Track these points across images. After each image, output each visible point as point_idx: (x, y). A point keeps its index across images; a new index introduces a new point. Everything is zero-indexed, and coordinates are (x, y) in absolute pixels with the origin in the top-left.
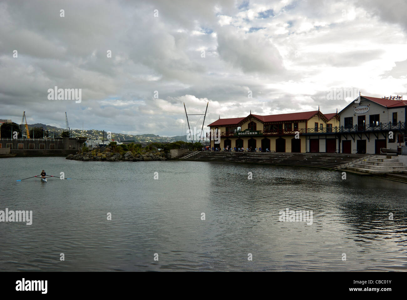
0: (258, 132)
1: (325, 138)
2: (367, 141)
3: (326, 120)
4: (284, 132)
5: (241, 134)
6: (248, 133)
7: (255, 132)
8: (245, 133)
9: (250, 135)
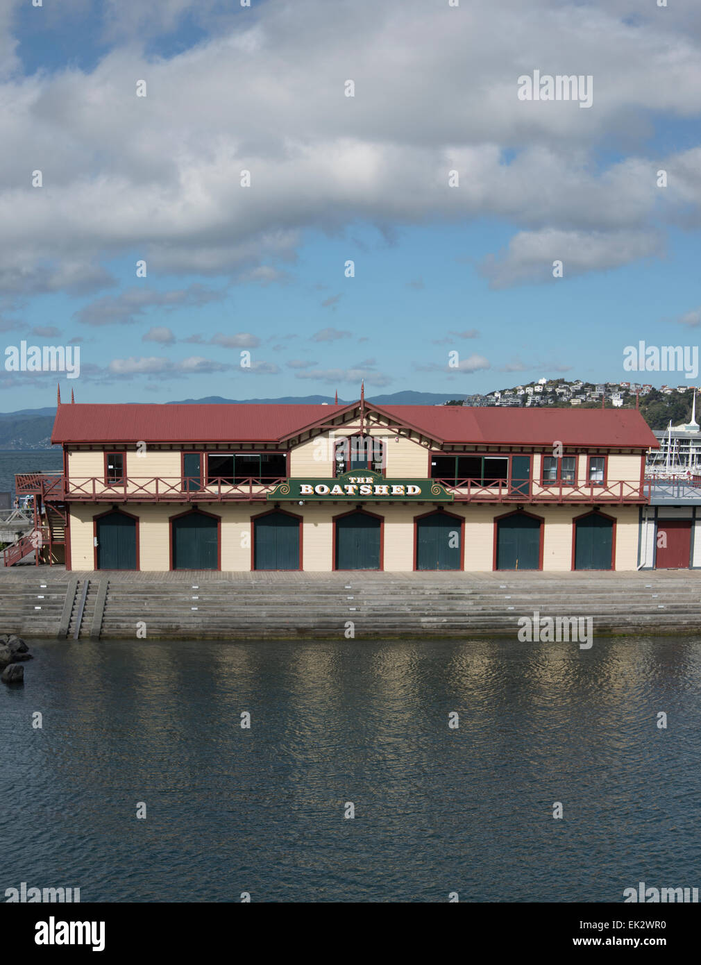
0: (424, 483)
4: (536, 490)
5: (322, 489)
6: (362, 488)
7: (410, 487)
8: (346, 487)
9: (374, 495)
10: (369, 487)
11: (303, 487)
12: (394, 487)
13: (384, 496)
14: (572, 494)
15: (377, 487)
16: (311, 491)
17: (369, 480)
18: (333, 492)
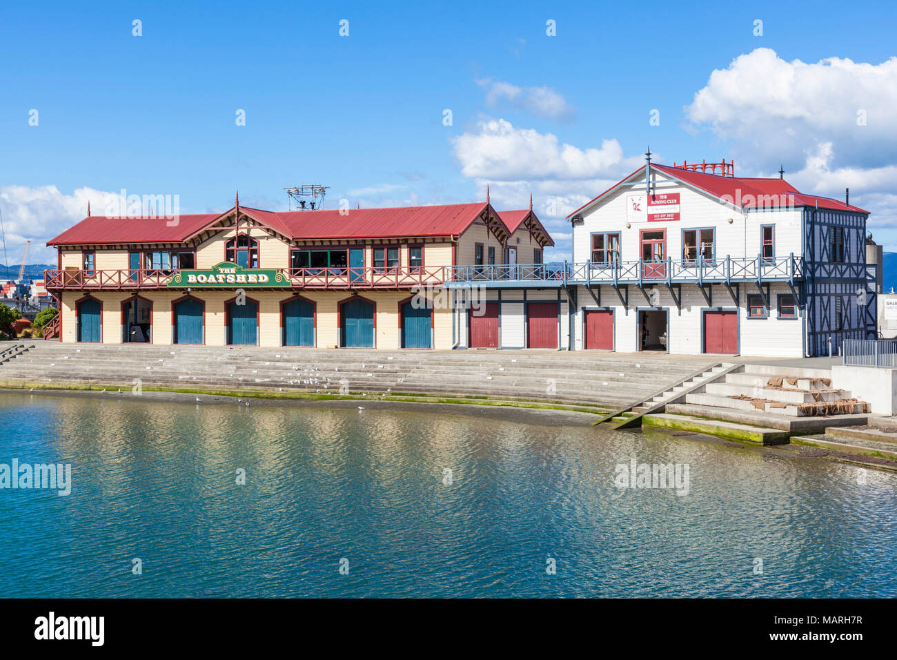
0: (271, 273)
1: (522, 298)
2: (673, 310)
3: (504, 233)
4: (369, 278)
5: (202, 278)
6: (228, 276)
7: (260, 276)
8: (217, 276)
9: (236, 283)
10: (233, 276)
11: (190, 276)
12: (250, 276)
13: (243, 283)
14: (380, 281)
15: (238, 276)
16: (195, 280)
17: (233, 270)
18: (209, 281)
